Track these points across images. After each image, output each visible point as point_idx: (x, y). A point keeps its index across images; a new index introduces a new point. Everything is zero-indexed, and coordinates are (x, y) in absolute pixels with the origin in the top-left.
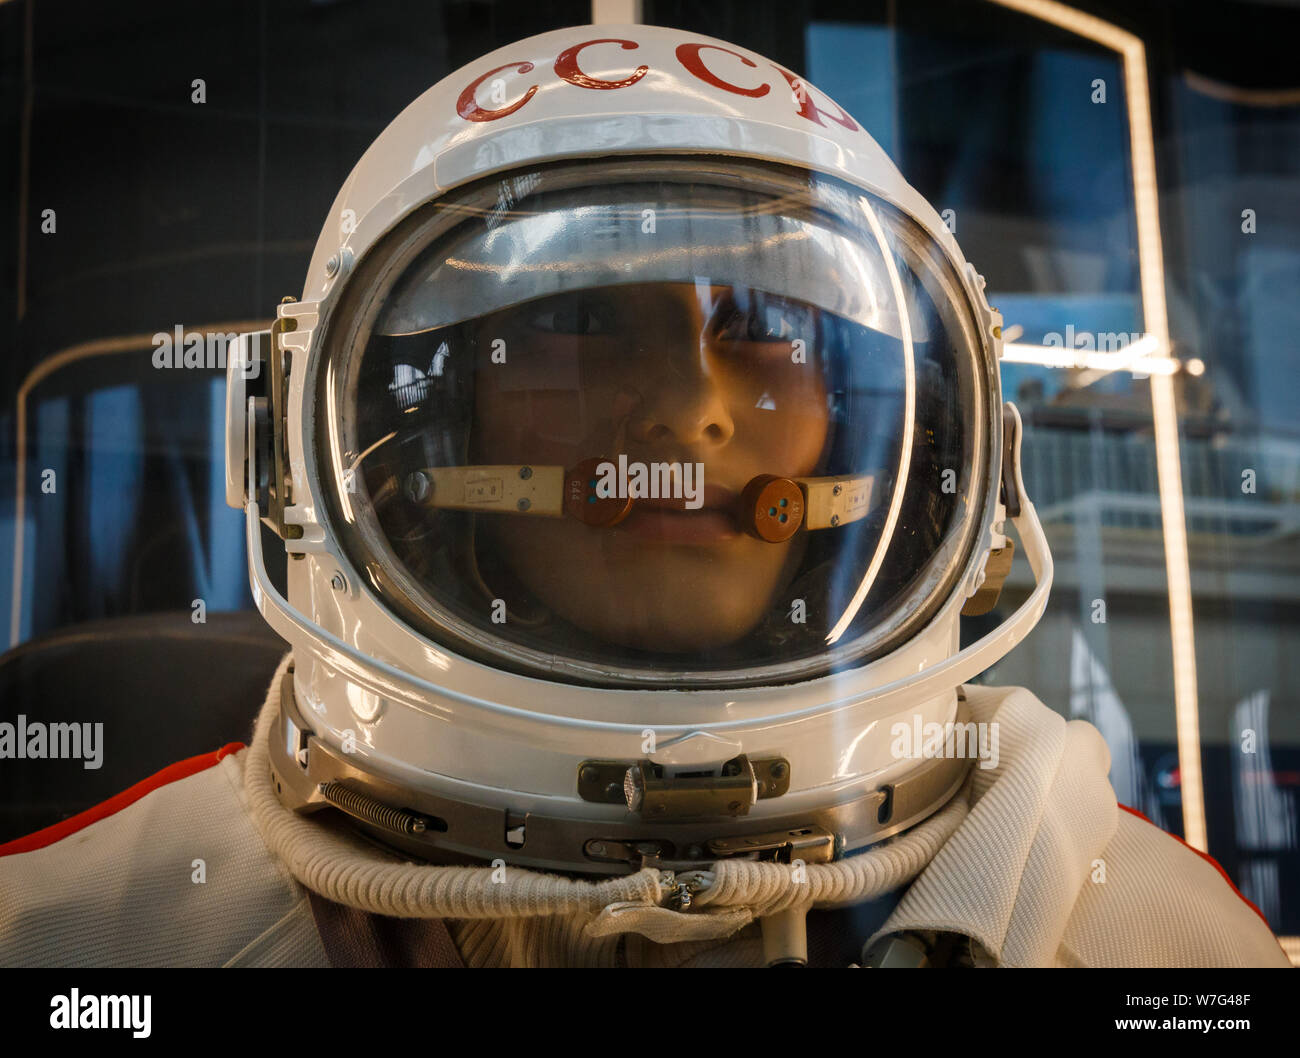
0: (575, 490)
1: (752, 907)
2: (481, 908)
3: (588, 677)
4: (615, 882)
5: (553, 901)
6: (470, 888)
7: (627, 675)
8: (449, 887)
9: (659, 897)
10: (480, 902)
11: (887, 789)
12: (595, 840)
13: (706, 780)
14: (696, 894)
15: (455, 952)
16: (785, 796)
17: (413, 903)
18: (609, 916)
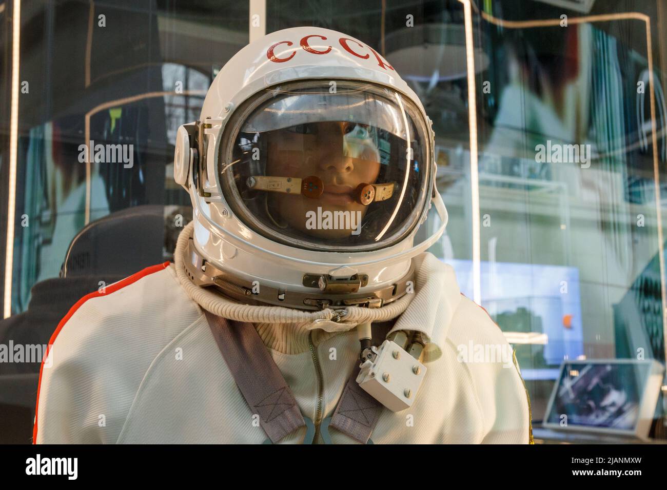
0: (305, 186)
1: (357, 321)
2: (274, 320)
3: (308, 247)
4: (318, 312)
5: (299, 318)
6: (271, 313)
7: (322, 247)
8: (264, 313)
9: (331, 318)
10: (274, 318)
11: (395, 285)
12: (307, 299)
13: (346, 281)
14: (341, 317)
15: (257, 333)
16: (366, 286)
17: (251, 317)
18: (316, 323)
